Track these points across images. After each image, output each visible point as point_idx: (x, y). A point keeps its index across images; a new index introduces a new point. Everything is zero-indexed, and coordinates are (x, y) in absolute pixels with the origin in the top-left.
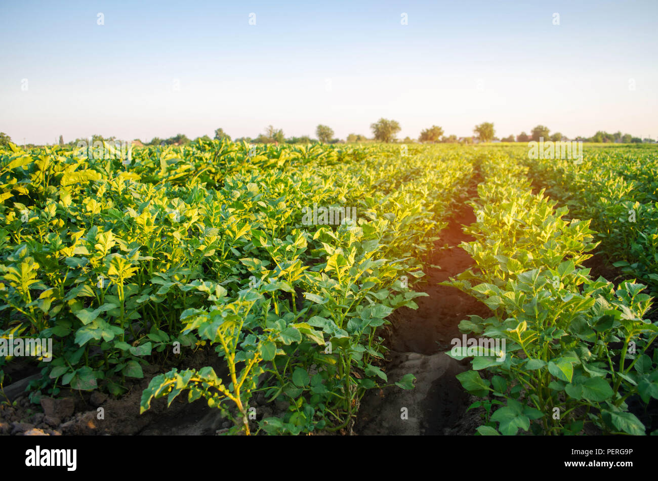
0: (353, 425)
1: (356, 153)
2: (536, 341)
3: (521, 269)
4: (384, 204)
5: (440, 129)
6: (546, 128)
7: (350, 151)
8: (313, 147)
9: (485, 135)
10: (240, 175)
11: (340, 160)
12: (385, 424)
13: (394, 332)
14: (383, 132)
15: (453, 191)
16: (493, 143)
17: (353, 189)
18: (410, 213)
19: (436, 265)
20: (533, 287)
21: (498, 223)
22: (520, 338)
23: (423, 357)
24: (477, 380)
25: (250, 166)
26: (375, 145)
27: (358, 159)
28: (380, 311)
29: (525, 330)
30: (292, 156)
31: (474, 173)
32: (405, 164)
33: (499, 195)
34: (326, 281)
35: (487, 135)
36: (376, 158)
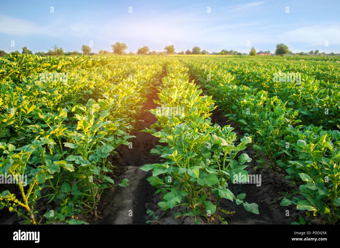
0: (96, 209)
1: (102, 61)
2: (183, 159)
3: (179, 122)
4: (113, 90)
5: (148, 48)
6: (199, 48)
7: (99, 60)
8: (78, 58)
9: (170, 51)
10: (34, 75)
11: (93, 65)
12: (115, 205)
13: (120, 156)
14: (118, 49)
15: (152, 81)
16: (174, 55)
17: (98, 82)
18: (126, 95)
19: (141, 120)
20: (182, 132)
21: (169, 99)
22: (175, 159)
23: (136, 168)
24: (157, 180)
25: (41, 69)
26: (113, 56)
27: (103, 64)
28: (106, 149)
29: (177, 154)
30: (66, 63)
31: (163, 71)
32: (128, 67)
33: (172, 84)
34: (77, 135)
35: (171, 51)
36: (113, 63)
